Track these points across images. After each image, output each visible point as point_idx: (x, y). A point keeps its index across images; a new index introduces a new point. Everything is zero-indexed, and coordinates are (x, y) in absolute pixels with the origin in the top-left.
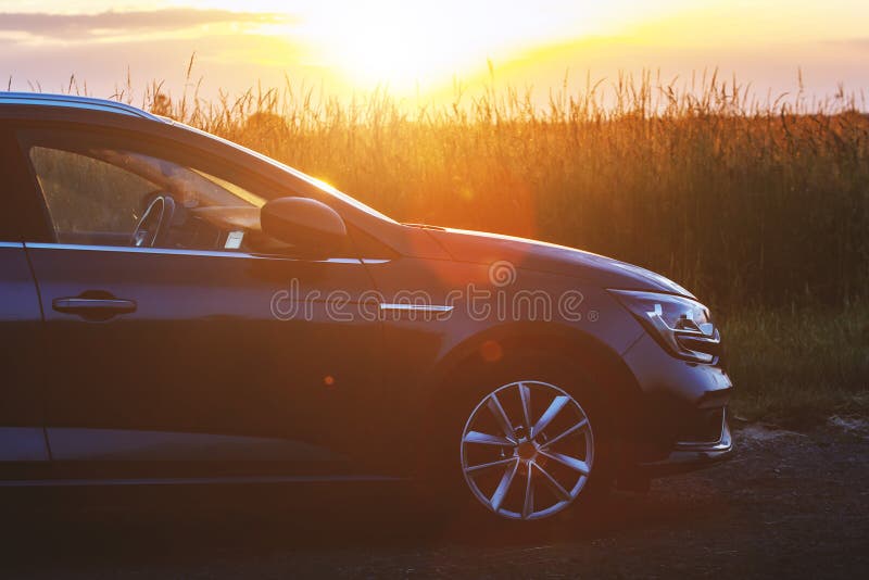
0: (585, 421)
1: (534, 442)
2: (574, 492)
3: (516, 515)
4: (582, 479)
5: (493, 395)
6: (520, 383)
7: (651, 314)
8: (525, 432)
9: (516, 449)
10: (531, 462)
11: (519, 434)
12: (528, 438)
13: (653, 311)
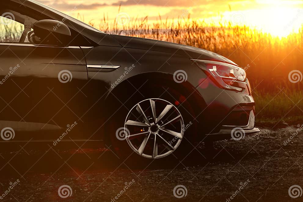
0: (180, 115)
1: (157, 125)
2: (176, 147)
3: (150, 156)
4: (179, 141)
5: (138, 104)
6: (150, 99)
7: (211, 70)
8: (153, 121)
9: (149, 128)
10: (156, 133)
11: (151, 122)
12: (155, 123)
13: (212, 69)
